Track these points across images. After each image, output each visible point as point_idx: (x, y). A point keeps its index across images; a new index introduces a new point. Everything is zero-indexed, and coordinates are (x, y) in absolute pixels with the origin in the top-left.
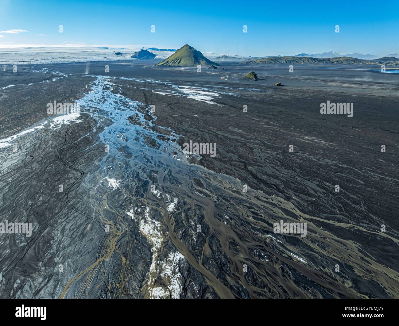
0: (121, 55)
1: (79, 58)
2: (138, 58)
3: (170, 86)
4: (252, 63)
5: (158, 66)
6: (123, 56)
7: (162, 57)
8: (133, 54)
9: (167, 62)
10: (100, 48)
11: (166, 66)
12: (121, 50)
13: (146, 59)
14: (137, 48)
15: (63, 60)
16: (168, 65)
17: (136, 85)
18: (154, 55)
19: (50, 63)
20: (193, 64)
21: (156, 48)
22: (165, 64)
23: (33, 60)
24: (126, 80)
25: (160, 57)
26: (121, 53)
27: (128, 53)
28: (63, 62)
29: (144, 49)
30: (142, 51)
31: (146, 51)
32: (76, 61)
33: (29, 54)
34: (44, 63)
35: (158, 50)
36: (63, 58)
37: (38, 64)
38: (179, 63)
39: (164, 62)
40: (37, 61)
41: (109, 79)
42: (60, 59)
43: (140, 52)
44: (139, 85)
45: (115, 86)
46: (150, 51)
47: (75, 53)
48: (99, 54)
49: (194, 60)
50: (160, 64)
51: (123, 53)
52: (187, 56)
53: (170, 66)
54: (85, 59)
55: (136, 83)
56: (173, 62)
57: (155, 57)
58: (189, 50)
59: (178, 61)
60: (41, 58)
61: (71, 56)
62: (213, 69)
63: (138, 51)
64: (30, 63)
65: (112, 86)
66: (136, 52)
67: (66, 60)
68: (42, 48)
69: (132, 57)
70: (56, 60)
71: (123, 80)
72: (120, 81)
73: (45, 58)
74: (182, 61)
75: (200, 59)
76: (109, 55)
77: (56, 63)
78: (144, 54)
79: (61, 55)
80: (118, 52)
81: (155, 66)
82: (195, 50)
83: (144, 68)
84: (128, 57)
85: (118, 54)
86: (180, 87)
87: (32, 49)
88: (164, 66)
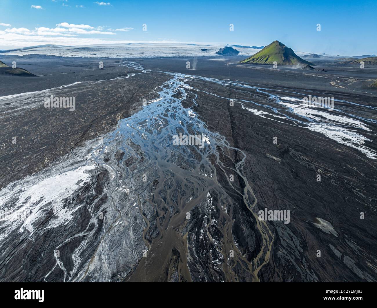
0: (206, 51)
1: (168, 54)
2: (222, 55)
3: (266, 95)
4: (352, 63)
5: (243, 63)
6: (208, 52)
7: (245, 54)
8: (218, 51)
9: (253, 59)
10: (188, 44)
11: (251, 64)
12: (206, 47)
13: (229, 55)
14: (222, 45)
15: (153, 55)
16: (254, 63)
17: (218, 91)
18: (238, 52)
19: (142, 57)
20: (282, 63)
21: (240, 45)
22: (251, 62)
23: (128, 54)
24: (206, 81)
25: (244, 54)
26: (206, 50)
27: (213, 50)
28: (153, 56)
29: (228, 46)
30: (227, 47)
31: (230, 47)
32: (164, 56)
33: (127, 49)
34: (137, 57)
35: (241, 47)
36: (154, 53)
37: (132, 57)
38: (266, 61)
39: (250, 60)
40: (131, 55)
41: (187, 78)
42: (151, 54)
43: (224, 49)
44: (223, 91)
45: (191, 90)
46: (235, 48)
47: (165, 49)
48: (186, 50)
49: (283, 58)
50: (245, 61)
51: (208, 50)
52: (276, 53)
53: (256, 64)
54: (173, 54)
55: (218, 88)
56: (259, 59)
57: (239, 54)
58: (279, 47)
59: (265, 59)
60: (136, 52)
61: (161, 51)
62: (308, 69)
63: (222, 47)
64: (125, 56)
65: (186, 90)
66: (221, 49)
67: (156, 55)
68: (140, 43)
69: (216, 53)
70: (147, 55)
71: (203, 81)
72: (199, 82)
73: (139, 52)
74: (269, 59)
75: (290, 57)
76: (195, 51)
77: (147, 57)
78: (228, 51)
79: (153, 50)
80: (204, 48)
81: (239, 63)
82: (286, 47)
83: (228, 65)
84: (213, 54)
85: (204, 50)
86: (282, 98)
87: (132, 45)
88: (248, 64)
